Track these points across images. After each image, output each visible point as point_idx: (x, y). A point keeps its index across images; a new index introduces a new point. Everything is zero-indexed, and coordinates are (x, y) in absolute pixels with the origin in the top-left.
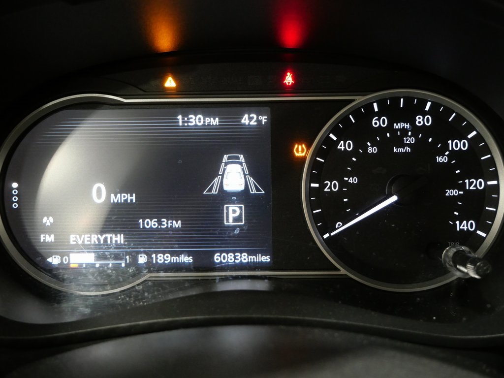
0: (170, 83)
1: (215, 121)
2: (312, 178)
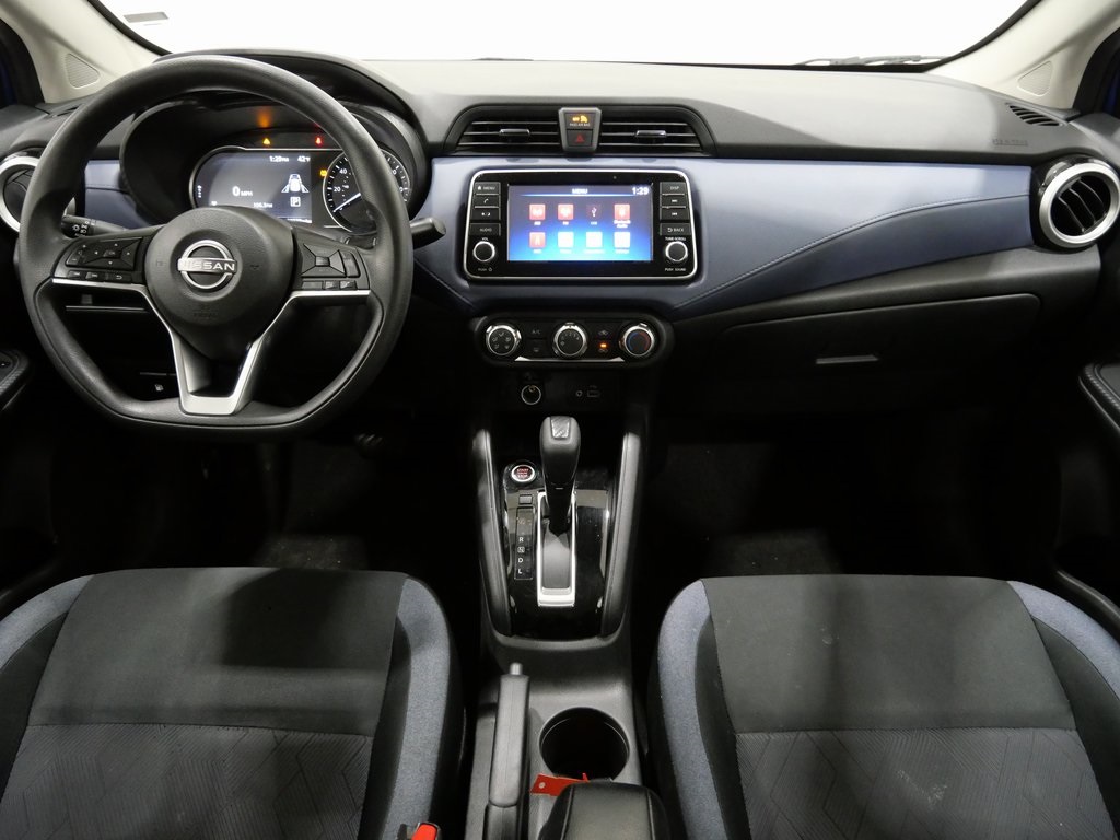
0: (267, 142)
1: (287, 159)
2: (328, 185)
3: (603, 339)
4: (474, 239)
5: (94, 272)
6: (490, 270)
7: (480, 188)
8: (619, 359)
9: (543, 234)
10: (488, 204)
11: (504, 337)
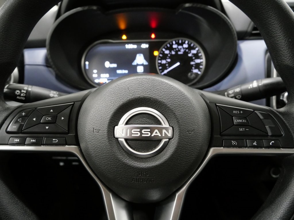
0: (124, 37)
1: (135, 46)
5: (33, 138)
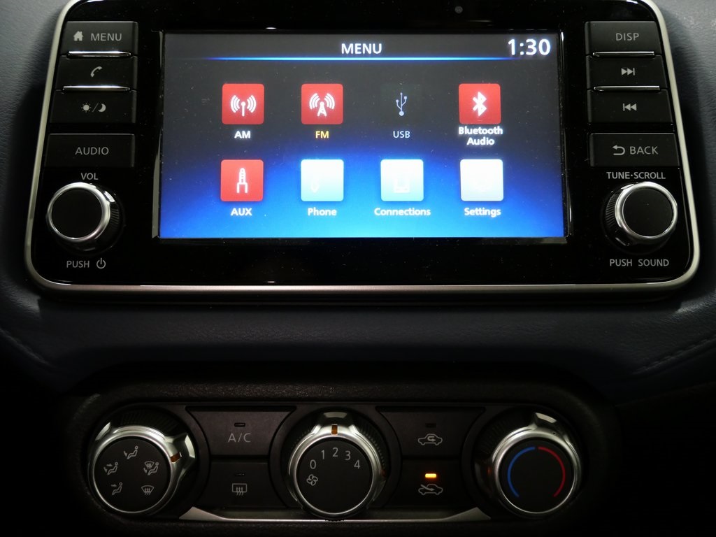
3: (430, 459)
4: (55, 175)
6: (102, 264)
7: (79, 36)
8: (474, 513)
9: (258, 164)
10: (100, 79)
11: (140, 460)
